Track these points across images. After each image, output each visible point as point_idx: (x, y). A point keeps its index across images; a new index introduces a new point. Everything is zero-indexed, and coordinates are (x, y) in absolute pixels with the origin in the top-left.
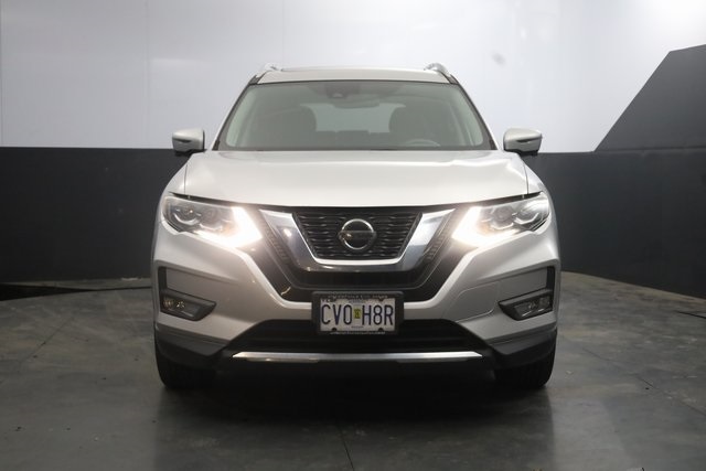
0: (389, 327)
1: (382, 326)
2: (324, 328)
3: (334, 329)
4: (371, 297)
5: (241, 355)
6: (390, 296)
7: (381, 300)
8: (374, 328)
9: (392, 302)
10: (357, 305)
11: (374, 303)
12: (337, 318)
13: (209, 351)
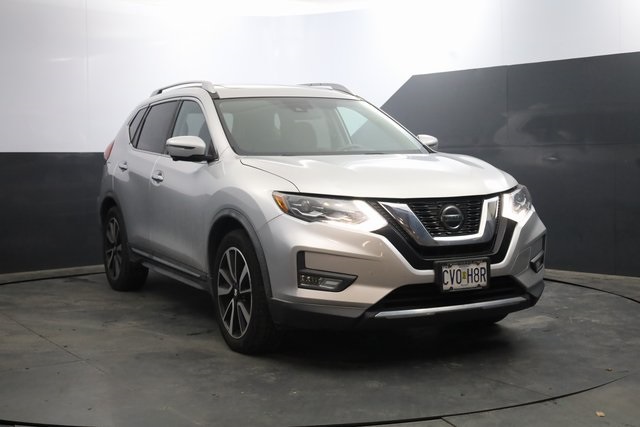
0: (483, 283)
1: (479, 282)
2: (445, 287)
3: (451, 288)
4: (473, 262)
5: (380, 314)
6: (484, 261)
7: (478, 264)
8: (474, 284)
9: (484, 265)
10: (464, 269)
11: (473, 266)
12: (452, 280)
13: (356, 314)
